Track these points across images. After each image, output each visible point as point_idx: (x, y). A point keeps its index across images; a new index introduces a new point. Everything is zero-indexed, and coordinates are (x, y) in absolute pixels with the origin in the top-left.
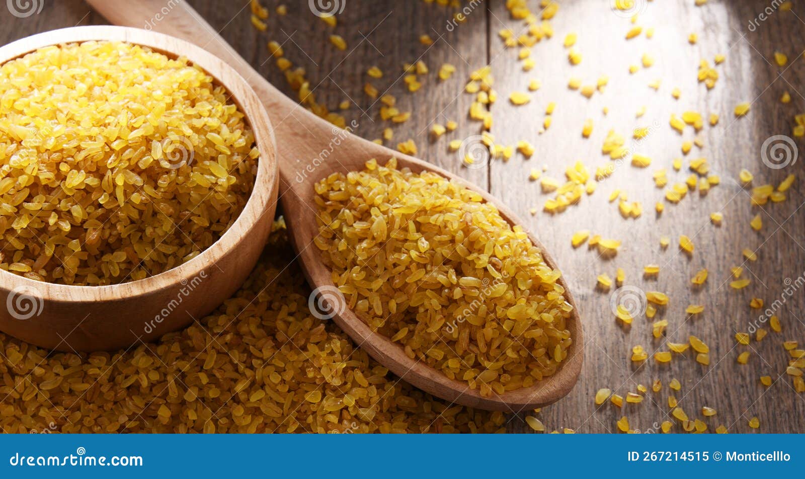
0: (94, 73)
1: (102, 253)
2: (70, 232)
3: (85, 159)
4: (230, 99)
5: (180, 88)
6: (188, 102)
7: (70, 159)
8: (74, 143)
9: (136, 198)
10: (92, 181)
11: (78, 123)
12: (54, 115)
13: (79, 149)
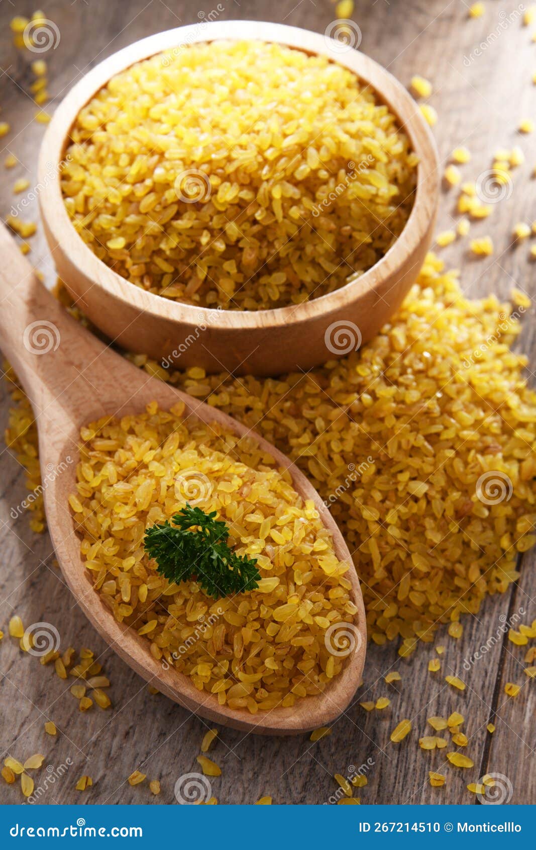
0: (234, 75)
1: (259, 275)
2: (225, 252)
3: (237, 171)
4: (379, 100)
5: (328, 89)
6: (339, 105)
7: (220, 171)
8: (223, 154)
9: (295, 212)
10: (246, 195)
11: (224, 131)
12: (195, 122)
13: (229, 160)
